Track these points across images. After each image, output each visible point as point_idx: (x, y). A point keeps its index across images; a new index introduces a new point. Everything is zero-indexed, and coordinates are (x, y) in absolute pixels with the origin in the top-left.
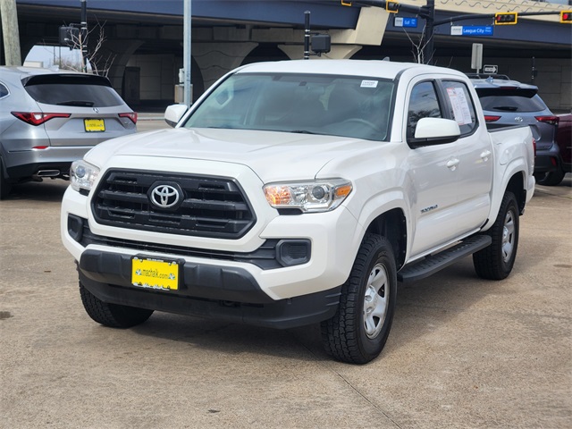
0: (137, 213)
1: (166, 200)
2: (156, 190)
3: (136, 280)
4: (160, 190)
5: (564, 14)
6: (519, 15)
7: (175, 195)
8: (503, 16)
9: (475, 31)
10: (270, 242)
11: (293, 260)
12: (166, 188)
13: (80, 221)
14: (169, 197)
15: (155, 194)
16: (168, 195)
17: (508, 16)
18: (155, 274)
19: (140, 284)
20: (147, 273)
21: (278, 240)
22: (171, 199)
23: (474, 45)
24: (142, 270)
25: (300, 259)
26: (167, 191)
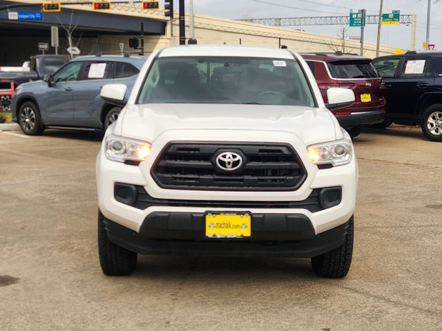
0: (201, 177)
1: (231, 165)
2: (220, 157)
3: (210, 232)
4: (224, 156)
5: (95, 4)
6: (62, 4)
7: (239, 161)
8: (49, 5)
9: (27, 16)
10: (316, 191)
11: (331, 203)
12: (229, 154)
13: (134, 188)
14: (234, 162)
15: (220, 161)
16: (232, 160)
17: (53, 5)
18: (228, 226)
19: (214, 235)
20: (220, 226)
21: (321, 189)
22: (235, 163)
23: (52, 28)
24: (215, 223)
25: (335, 202)
26: (231, 157)
